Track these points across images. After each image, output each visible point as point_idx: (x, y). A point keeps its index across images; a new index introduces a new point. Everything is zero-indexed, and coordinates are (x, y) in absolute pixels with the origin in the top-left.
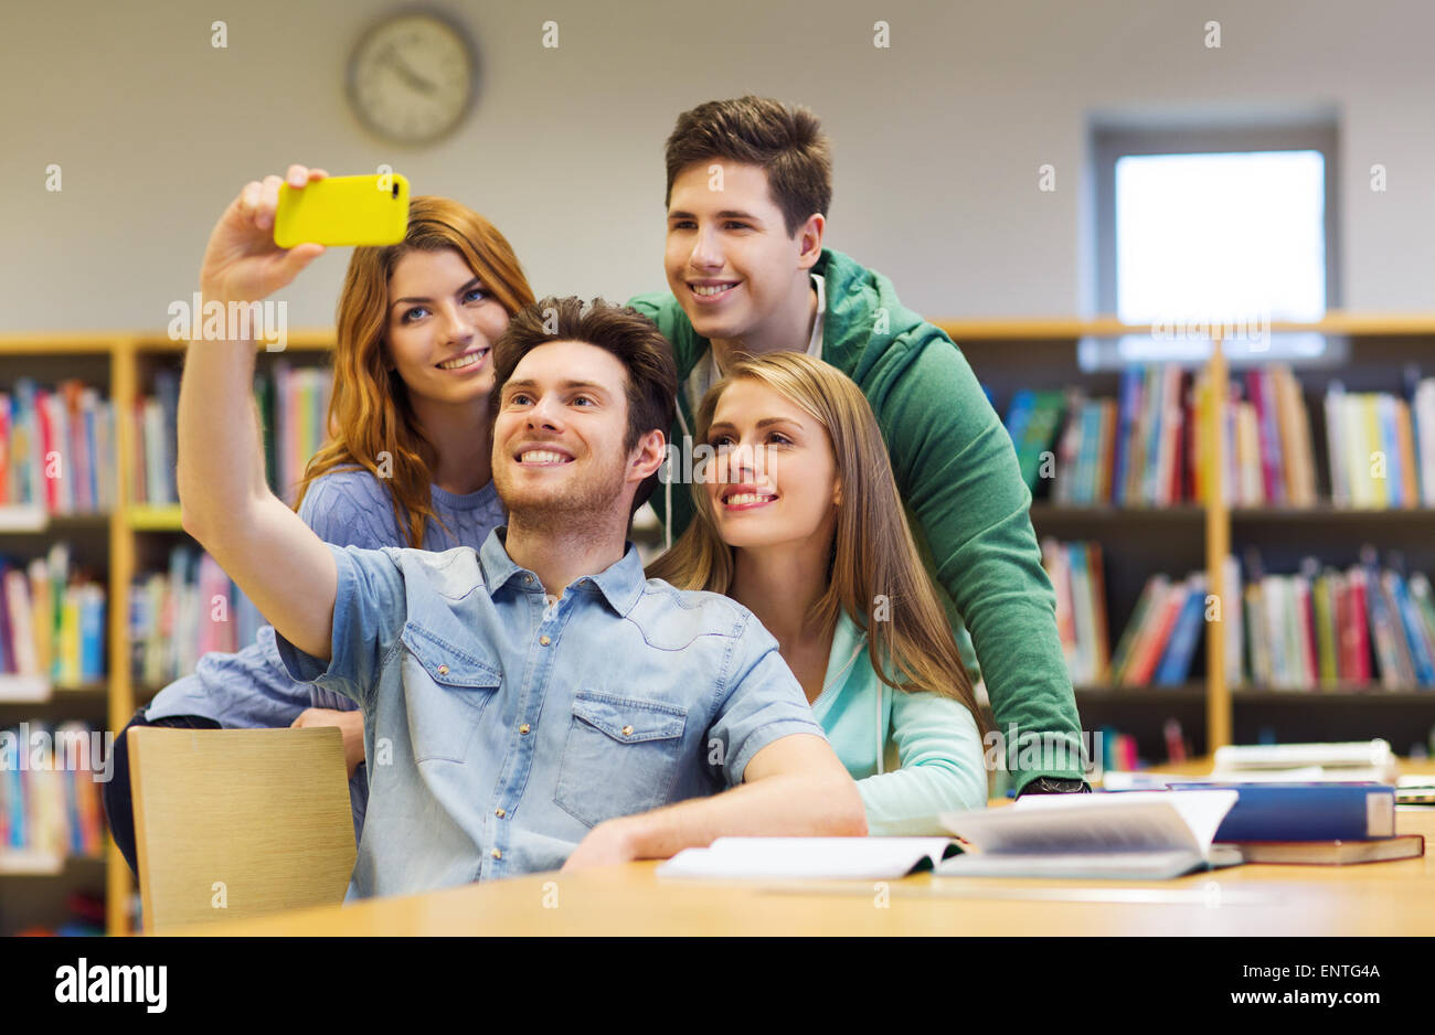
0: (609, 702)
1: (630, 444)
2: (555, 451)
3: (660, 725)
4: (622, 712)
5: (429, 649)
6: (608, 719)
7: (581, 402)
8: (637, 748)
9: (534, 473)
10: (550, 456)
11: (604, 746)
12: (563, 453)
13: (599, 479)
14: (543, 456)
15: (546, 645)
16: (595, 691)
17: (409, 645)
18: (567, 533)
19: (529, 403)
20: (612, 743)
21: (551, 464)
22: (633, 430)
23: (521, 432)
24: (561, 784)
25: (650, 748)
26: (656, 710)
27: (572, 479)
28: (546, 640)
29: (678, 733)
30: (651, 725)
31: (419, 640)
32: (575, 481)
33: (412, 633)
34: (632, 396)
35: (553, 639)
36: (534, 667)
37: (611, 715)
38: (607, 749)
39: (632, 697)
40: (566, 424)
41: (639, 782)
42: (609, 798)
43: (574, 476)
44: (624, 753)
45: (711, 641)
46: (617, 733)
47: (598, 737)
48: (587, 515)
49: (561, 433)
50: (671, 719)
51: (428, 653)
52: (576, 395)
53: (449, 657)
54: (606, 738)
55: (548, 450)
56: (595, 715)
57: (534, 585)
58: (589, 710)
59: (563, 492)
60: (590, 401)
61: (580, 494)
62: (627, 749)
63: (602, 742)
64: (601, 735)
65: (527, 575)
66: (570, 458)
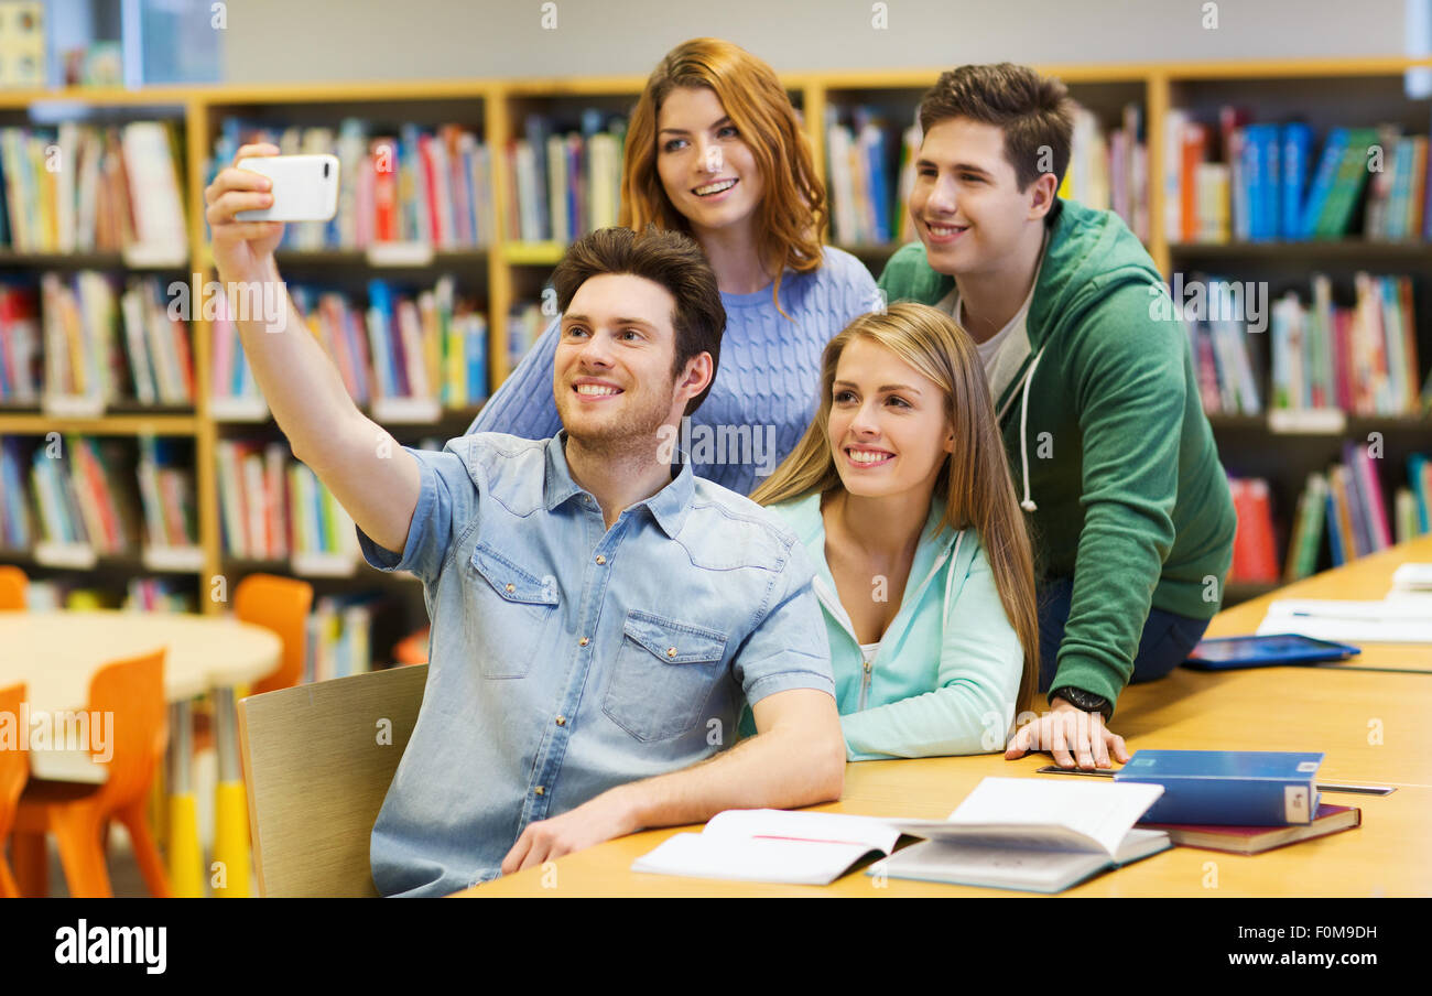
0: (657, 623)
1: (678, 370)
2: (607, 385)
3: (702, 649)
4: (668, 634)
5: (497, 569)
6: (655, 640)
7: (629, 336)
8: (681, 669)
9: (588, 405)
10: (602, 390)
11: (650, 665)
12: (614, 387)
13: (647, 408)
14: (596, 391)
15: (602, 564)
16: (646, 611)
17: (479, 567)
18: (622, 456)
19: (584, 335)
20: (657, 663)
21: (604, 398)
22: (681, 358)
23: (575, 367)
24: (609, 695)
25: (692, 669)
26: (699, 634)
27: (621, 410)
28: (602, 559)
29: (718, 657)
30: (695, 648)
31: (487, 561)
32: (625, 413)
33: (481, 555)
34: (678, 324)
35: (608, 557)
36: (590, 586)
37: (659, 636)
38: (654, 667)
39: (678, 621)
40: (616, 359)
41: (679, 699)
42: (652, 711)
43: (622, 407)
44: (667, 672)
45: (755, 573)
46: (663, 654)
47: (644, 656)
48: (639, 439)
49: (612, 367)
50: (713, 644)
51: (496, 573)
52: (625, 330)
53: (515, 576)
54: (653, 659)
55: (600, 385)
56: (645, 635)
57: (592, 505)
58: (638, 629)
59: (614, 423)
60: (637, 334)
61: (631, 424)
62: (670, 669)
63: (648, 662)
64: (648, 654)
65: (586, 496)
66: (621, 391)
